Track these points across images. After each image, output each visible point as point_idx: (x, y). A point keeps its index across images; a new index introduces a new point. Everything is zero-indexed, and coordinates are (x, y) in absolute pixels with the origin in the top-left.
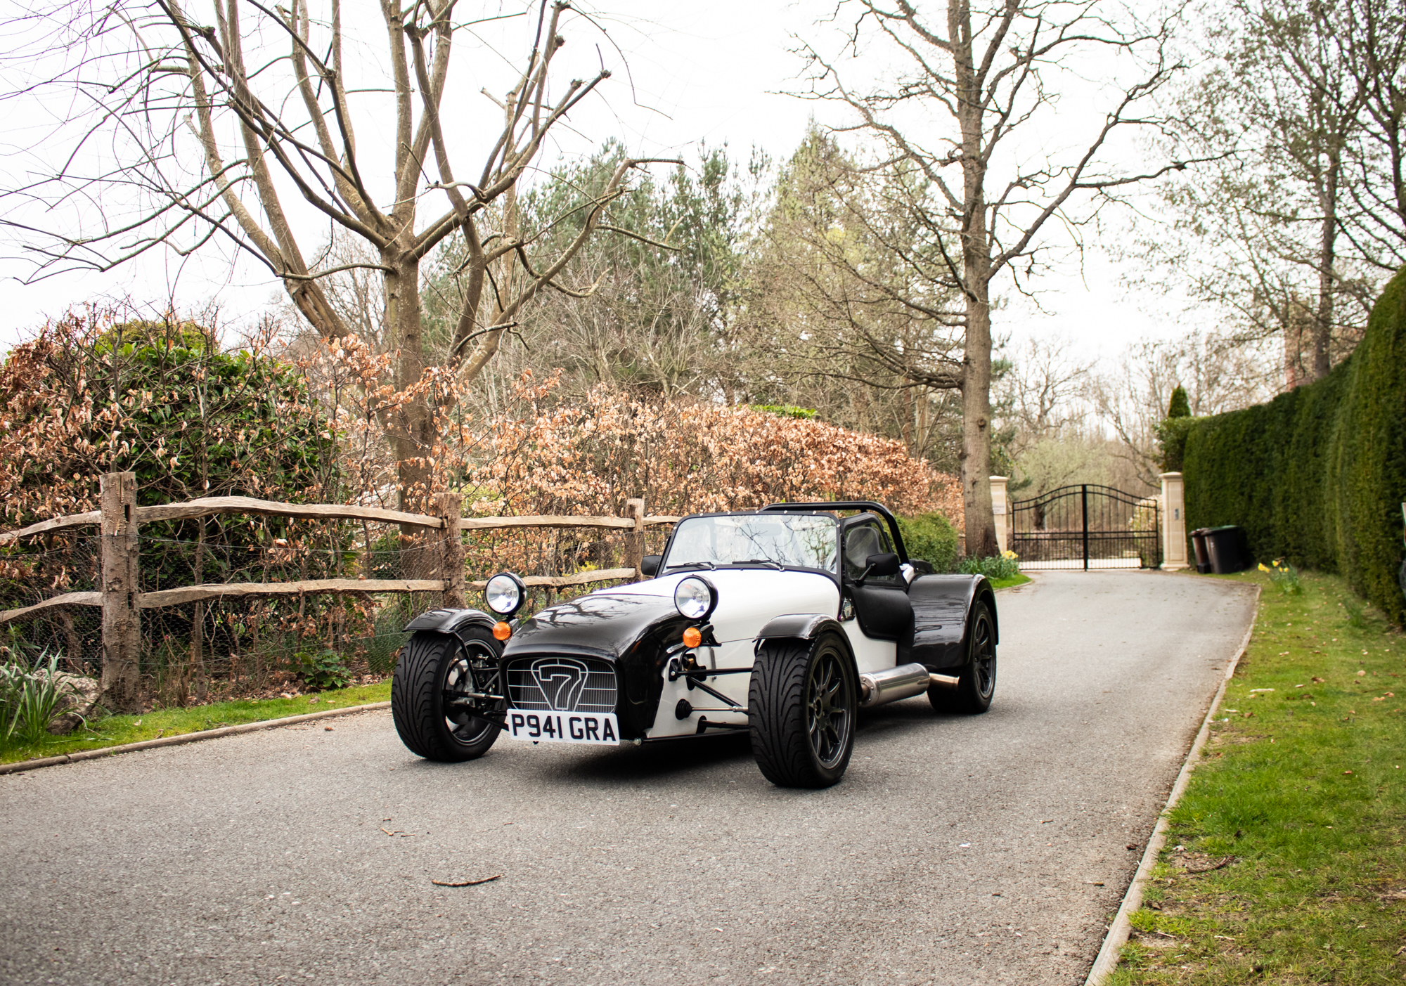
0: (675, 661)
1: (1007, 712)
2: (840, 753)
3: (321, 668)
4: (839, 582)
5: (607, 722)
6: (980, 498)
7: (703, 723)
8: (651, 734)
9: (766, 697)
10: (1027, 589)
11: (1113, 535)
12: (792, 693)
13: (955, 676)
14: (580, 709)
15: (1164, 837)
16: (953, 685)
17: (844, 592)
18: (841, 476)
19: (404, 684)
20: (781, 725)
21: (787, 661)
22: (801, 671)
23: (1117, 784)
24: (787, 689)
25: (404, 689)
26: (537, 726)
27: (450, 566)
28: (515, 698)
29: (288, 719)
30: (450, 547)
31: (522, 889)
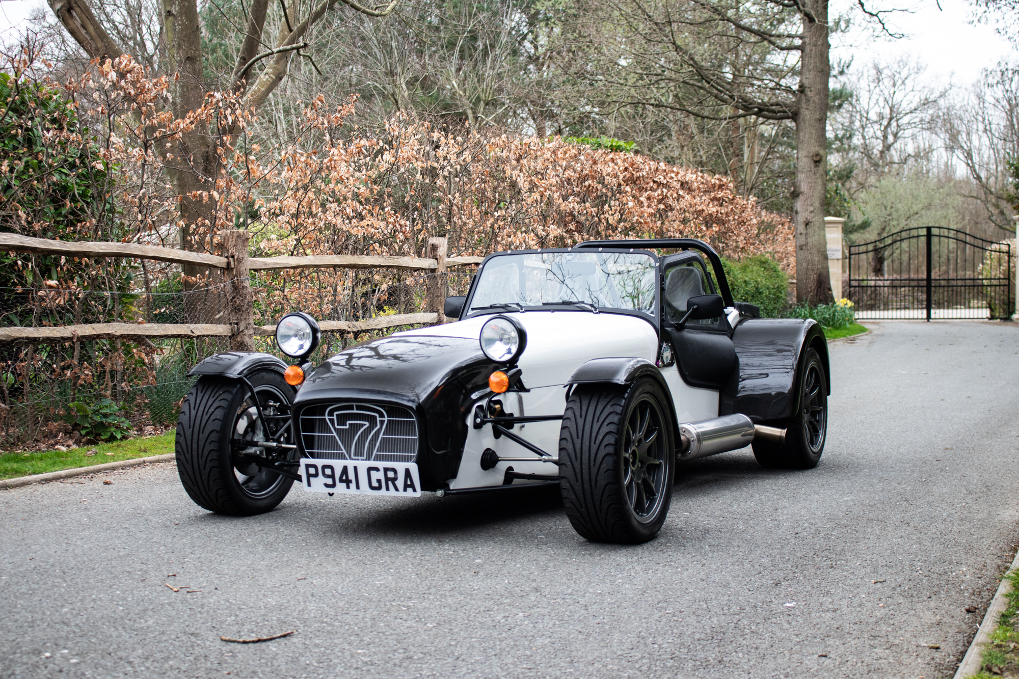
0: (480, 407)
1: (838, 468)
2: (657, 507)
3: (98, 419)
4: (658, 325)
5: (408, 473)
6: (813, 240)
7: (510, 474)
8: (454, 485)
9: (578, 446)
10: (863, 339)
11: (960, 283)
12: (605, 442)
13: (782, 428)
14: (378, 458)
15: (1007, 600)
16: (780, 437)
17: (663, 336)
18: (661, 215)
19: (189, 432)
20: (593, 476)
21: (600, 407)
22: (615, 418)
23: (957, 544)
24: (600, 437)
25: (189, 437)
26: (332, 476)
27: (237, 309)
28: (308, 446)
29: (63, 473)
30: (237, 288)
31: (317, 646)
